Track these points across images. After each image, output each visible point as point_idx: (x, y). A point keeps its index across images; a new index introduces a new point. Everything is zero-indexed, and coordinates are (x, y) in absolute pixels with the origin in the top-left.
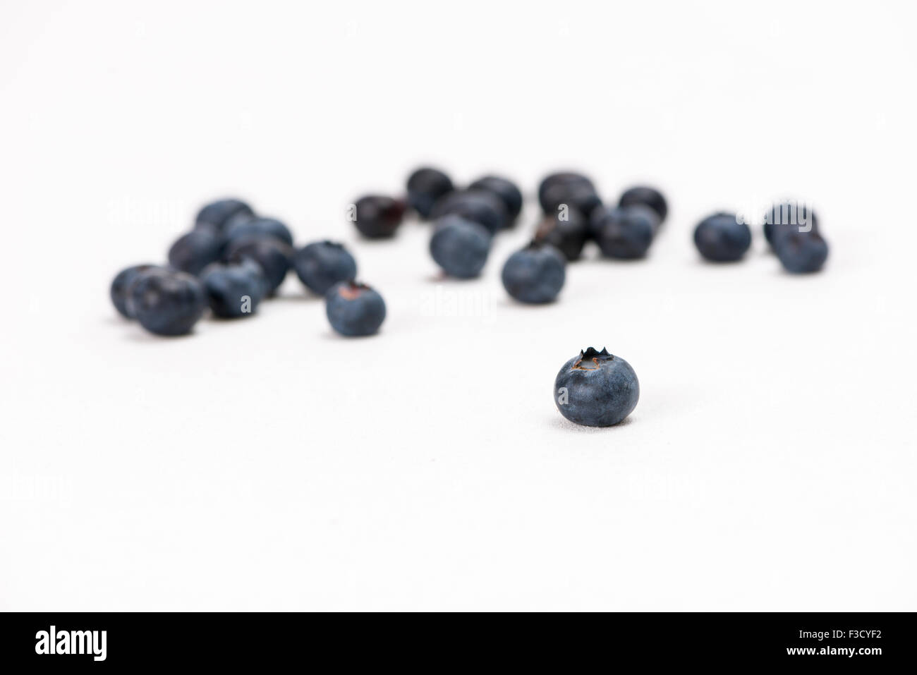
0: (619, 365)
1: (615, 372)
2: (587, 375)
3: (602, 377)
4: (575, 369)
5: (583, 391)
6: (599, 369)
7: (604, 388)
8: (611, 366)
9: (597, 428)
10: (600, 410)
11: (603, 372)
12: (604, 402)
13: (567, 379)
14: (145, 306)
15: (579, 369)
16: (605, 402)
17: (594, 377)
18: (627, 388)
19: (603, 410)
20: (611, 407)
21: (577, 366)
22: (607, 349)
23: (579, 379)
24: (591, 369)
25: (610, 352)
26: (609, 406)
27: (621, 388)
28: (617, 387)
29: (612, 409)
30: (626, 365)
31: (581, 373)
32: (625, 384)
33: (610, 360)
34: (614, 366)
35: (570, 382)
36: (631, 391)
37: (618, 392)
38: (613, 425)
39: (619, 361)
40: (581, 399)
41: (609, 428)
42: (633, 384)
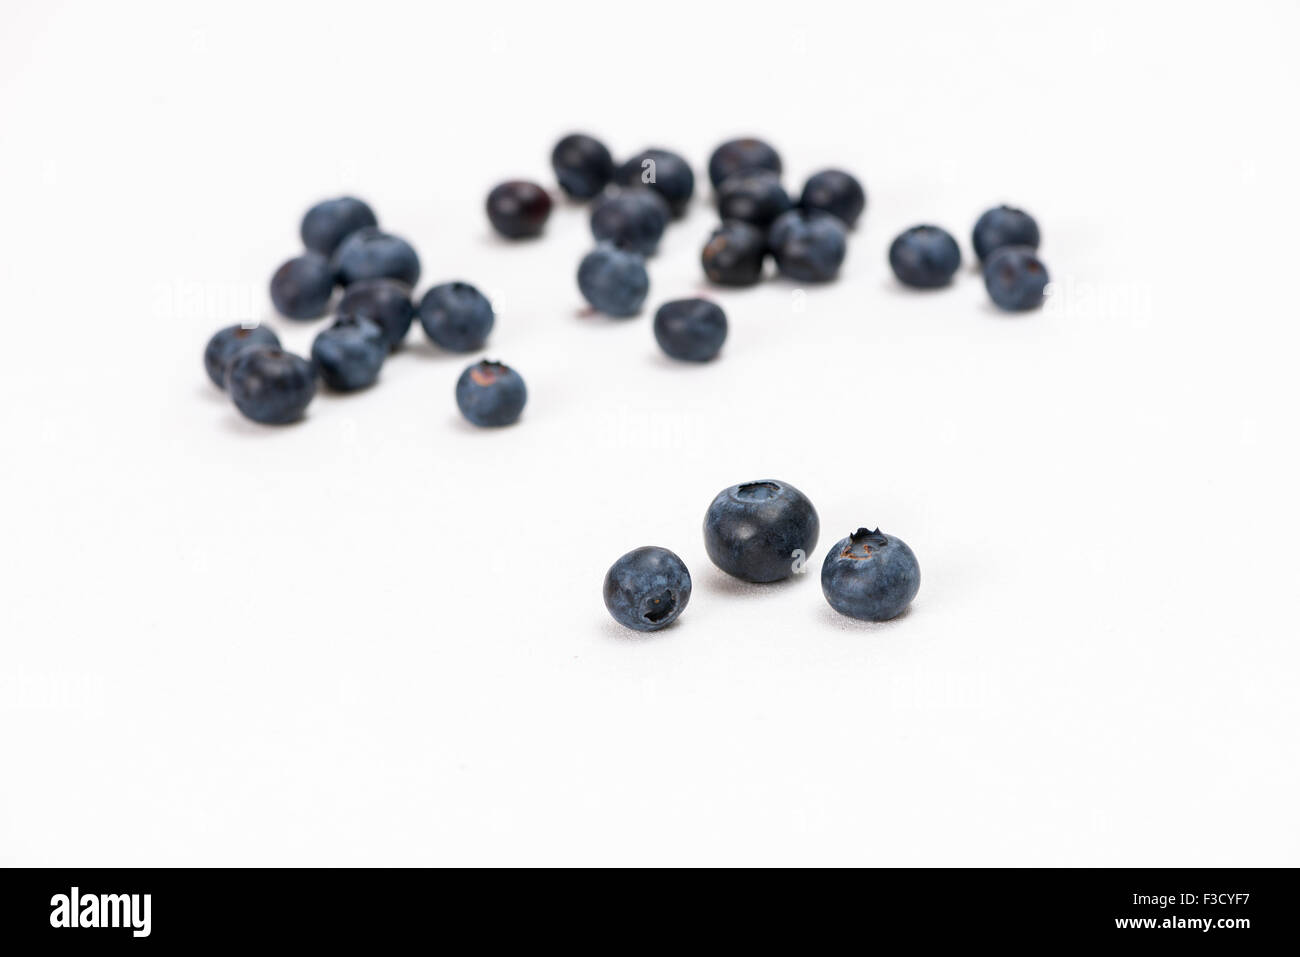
0: (893, 551)
1: (889, 562)
2: (857, 566)
3: (875, 569)
4: (844, 558)
5: (856, 585)
6: (870, 559)
7: (878, 583)
8: (885, 555)
9: (870, 624)
10: (874, 608)
11: (877, 563)
12: (878, 599)
13: (836, 570)
14: (247, 394)
15: (848, 558)
16: (880, 599)
17: (866, 569)
19: (878, 607)
20: (885, 603)
21: (846, 553)
22: (880, 529)
23: (848, 570)
24: (863, 557)
25: (883, 531)
26: (883, 602)
27: (897, 581)
28: (892, 580)
29: (888, 605)
30: (903, 549)
31: (851, 562)
32: (902, 575)
33: (885, 544)
34: (890, 551)
35: (838, 574)
36: (909, 581)
37: (894, 586)
38: (890, 619)
39: (895, 545)
40: (851, 594)
41: (884, 624)
42: (912, 572)
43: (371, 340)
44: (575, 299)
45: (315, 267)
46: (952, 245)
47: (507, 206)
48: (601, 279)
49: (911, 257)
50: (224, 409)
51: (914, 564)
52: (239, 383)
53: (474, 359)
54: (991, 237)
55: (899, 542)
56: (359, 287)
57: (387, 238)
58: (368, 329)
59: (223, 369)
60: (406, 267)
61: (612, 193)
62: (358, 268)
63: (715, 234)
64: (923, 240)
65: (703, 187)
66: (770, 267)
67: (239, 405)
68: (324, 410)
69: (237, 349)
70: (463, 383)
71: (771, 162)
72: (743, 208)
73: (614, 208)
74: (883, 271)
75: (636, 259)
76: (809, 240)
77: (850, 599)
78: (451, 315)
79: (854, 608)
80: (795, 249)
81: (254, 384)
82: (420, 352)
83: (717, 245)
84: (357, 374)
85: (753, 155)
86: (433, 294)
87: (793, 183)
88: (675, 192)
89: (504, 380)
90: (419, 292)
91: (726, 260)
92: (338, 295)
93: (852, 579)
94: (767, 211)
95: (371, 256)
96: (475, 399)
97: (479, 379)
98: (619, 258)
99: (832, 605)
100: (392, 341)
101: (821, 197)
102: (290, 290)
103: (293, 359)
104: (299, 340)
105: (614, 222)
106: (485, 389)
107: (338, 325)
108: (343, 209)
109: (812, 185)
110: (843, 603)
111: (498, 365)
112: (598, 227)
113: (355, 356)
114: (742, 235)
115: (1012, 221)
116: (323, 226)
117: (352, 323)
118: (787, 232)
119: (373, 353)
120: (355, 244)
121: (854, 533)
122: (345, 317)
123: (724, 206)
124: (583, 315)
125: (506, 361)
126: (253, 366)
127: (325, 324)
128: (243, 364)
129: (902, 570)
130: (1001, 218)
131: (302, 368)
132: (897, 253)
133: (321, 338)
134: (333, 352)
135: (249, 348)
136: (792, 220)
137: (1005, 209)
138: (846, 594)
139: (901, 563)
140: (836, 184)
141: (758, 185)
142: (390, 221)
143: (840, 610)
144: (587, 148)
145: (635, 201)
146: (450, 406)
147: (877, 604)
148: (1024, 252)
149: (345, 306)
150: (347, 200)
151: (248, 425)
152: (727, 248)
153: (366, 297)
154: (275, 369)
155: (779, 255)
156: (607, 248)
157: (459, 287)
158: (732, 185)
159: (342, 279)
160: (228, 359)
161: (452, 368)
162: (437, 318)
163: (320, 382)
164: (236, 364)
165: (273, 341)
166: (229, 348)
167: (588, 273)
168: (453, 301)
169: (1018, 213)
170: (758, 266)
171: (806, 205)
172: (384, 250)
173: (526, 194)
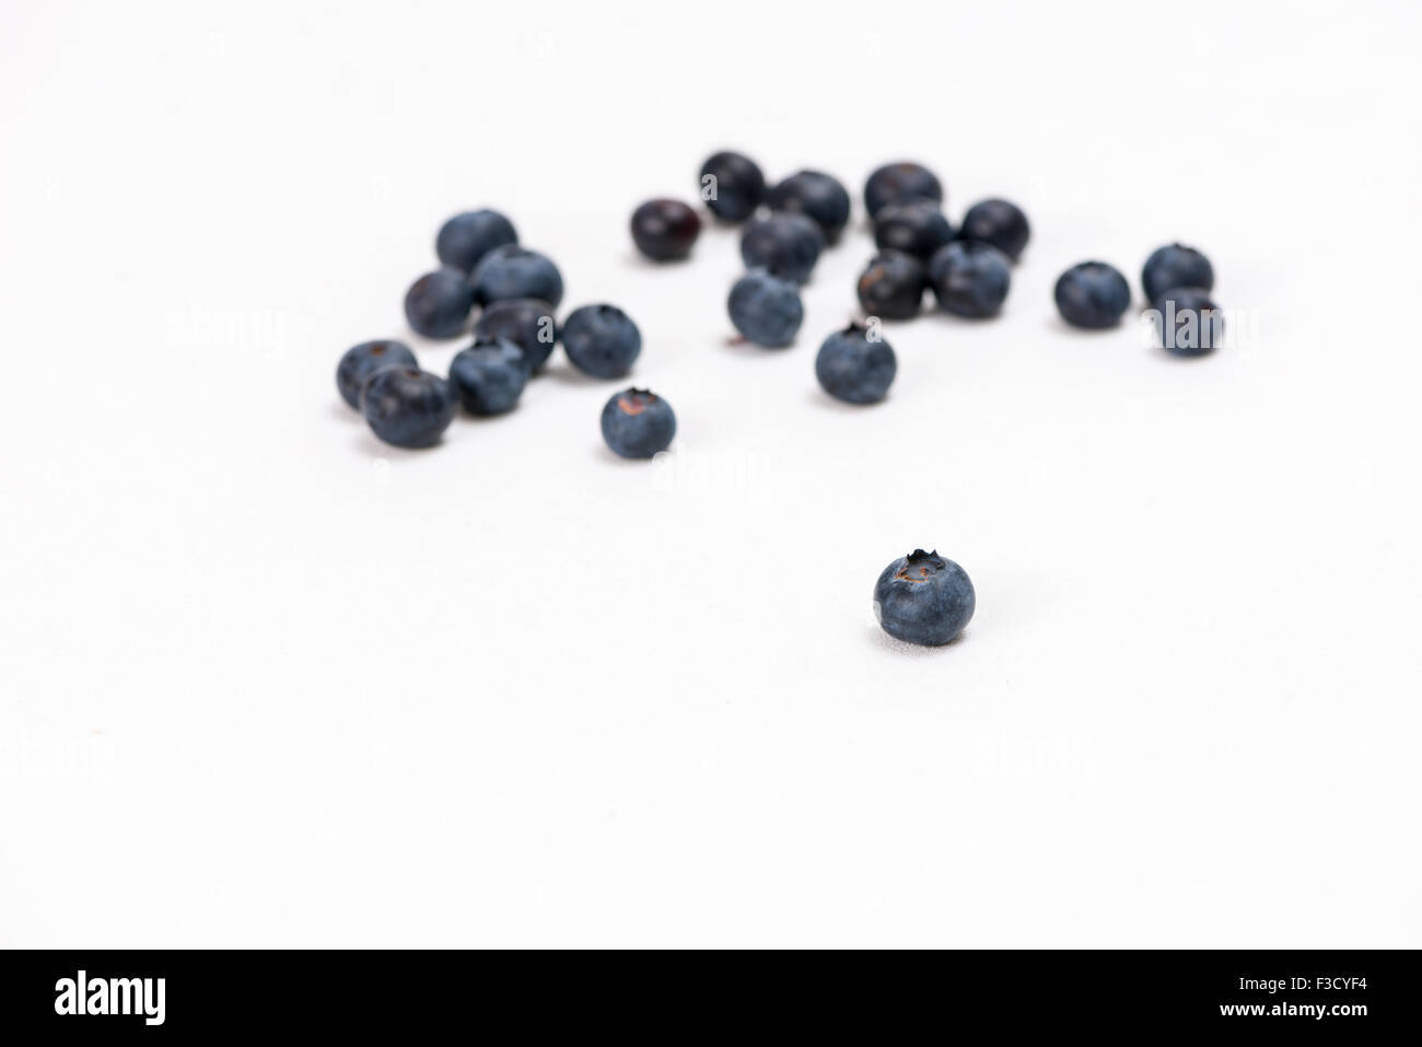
0: (950, 575)
1: (946, 587)
2: (913, 588)
3: (931, 593)
4: (900, 579)
5: (909, 607)
6: (927, 582)
7: (933, 608)
8: (942, 578)
9: (924, 648)
10: (928, 632)
11: (932, 587)
12: (932, 623)
13: (890, 591)
14: (383, 415)
15: (903, 579)
16: (934, 624)
17: (922, 592)
18: (960, 606)
19: (931, 632)
20: (939, 629)
21: (902, 574)
22: (938, 553)
23: (903, 593)
24: (920, 580)
25: (940, 554)
26: (937, 628)
27: (952, 606)
28: (948, 606)
29: (942, 630)
30: (960, 574)
31: (906, 584)
32: (959, 601)
33: (941, 568)
34: (947, 576)
35: (892, 596)
36: (964, 607)
37: (949, 611)
38: (942, 645)
39: (952, 570)
40: (904, 618)
41: (937, 649)
42: (968, 598)
43: (512, 363)
44: (724, 326)
45: (453, 282)
46: (1121, 282)
47: (654, 226)
48: (753, 307)
49: (1078, 294)
50: (358, 429)
51: (970, 590)
52: (374, 402)
53: (621, 386)
54: (1163, 277)
55: (957, 566)
56: (499, 306)
57: (529, 255)
58: (511, 351)
59: (358, 388)
60: (548, 287)
61: (763, 215)
62: (498, 286)
63: (873, 263)
64: (1090, 277)
65: (858, 213)
66: (929, 300)
67: (373, 425)
68: (462, 434)
69: (372, 368)
70: (610, 410)
71: (931, 189)
72: (902, 236)
73: (766, 232)
74: (1048, 308)
75: (790, 287)
76: (972, 274)
77: (904, 623)
78: (596, 339)
79: (908, 631)
80: (956, 282)
81: (391, 404)
82: (562, 376)
83: (876, 274)
84: (498, 399)
85: (911, 181)
86: (578, 316)
87: (954, 211)
88: (829, 217)
89: (653, 409)
90: (563, 312)
91: (884, 290)
92: (476, 314)
93: (906, 602)
94: (928, 241)
95: (512, 274)
96: (622, 429)
97: (626, 407)
98: (773, 286)
99: (883, 627)
100: (533, 362)
101: (984, 228)
102: (426, 306)
103: (431, 379)
104: (436, 359)
105: (766, 246)
106: (633, 418)
107: (478, 345)
108: (482, 222)
109: (974, 215)
110: (895, 626)
111: (647, 393)
112: (749, 251)
113: (494, 378)
114: (902, 266)
115: (1185, 261)
116: (462, 241)
117: (494, 344)
118: (949, 263)
119: (514, 375)
120: (495, 260)
121: (911, 554)
122: (486, 338)
123: (881, 233)
124: (732, 343)
125: (654, 390)
126: (390, 385)
127: (465, 342)
128: (380, 382)
129: (959, 595)
130: (1173, 257)
131: (442, 389)
132: (1064, 290)
133: (460, 358)
134: (472, 374)
135: (387, 366)
136: (954, 251)
137: (1177, 247)
138: (899, 616)
139: (958, 589)
140: (1000, 215)
141: (918, 214)
142: (531, 237)
143: (891, 632)
144: (739, 166)
145: (792, 225)
146: (595, 435)
147: (931, 630)
148: (1199, 294)
149: (484, 326)
150: (486, 212)
151: (383, 447)
152: (885, 279)
153: (507, 317)
154: (413, 389)
155: (939, 288)
156: (760, 274)
157: (605, 310)
158: (890, 212)
159: (481, 297)
160: (362, 377)
161: (598, 395)
162: (582, 342)
163: (458, 406)
164: (372, 383)
165: (410, 359)
166: (364, 366)
167: (739, 300)
168: (599, 325)
169: (1192, 252)
170: (918, 300)
171: (967, 235)
172: (526, 268)
173: (674, 213)
